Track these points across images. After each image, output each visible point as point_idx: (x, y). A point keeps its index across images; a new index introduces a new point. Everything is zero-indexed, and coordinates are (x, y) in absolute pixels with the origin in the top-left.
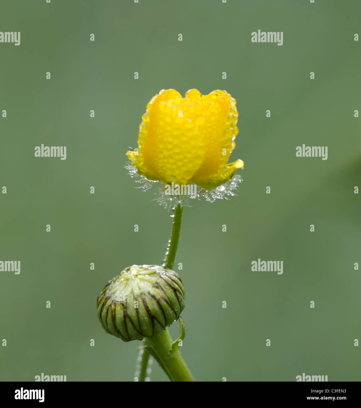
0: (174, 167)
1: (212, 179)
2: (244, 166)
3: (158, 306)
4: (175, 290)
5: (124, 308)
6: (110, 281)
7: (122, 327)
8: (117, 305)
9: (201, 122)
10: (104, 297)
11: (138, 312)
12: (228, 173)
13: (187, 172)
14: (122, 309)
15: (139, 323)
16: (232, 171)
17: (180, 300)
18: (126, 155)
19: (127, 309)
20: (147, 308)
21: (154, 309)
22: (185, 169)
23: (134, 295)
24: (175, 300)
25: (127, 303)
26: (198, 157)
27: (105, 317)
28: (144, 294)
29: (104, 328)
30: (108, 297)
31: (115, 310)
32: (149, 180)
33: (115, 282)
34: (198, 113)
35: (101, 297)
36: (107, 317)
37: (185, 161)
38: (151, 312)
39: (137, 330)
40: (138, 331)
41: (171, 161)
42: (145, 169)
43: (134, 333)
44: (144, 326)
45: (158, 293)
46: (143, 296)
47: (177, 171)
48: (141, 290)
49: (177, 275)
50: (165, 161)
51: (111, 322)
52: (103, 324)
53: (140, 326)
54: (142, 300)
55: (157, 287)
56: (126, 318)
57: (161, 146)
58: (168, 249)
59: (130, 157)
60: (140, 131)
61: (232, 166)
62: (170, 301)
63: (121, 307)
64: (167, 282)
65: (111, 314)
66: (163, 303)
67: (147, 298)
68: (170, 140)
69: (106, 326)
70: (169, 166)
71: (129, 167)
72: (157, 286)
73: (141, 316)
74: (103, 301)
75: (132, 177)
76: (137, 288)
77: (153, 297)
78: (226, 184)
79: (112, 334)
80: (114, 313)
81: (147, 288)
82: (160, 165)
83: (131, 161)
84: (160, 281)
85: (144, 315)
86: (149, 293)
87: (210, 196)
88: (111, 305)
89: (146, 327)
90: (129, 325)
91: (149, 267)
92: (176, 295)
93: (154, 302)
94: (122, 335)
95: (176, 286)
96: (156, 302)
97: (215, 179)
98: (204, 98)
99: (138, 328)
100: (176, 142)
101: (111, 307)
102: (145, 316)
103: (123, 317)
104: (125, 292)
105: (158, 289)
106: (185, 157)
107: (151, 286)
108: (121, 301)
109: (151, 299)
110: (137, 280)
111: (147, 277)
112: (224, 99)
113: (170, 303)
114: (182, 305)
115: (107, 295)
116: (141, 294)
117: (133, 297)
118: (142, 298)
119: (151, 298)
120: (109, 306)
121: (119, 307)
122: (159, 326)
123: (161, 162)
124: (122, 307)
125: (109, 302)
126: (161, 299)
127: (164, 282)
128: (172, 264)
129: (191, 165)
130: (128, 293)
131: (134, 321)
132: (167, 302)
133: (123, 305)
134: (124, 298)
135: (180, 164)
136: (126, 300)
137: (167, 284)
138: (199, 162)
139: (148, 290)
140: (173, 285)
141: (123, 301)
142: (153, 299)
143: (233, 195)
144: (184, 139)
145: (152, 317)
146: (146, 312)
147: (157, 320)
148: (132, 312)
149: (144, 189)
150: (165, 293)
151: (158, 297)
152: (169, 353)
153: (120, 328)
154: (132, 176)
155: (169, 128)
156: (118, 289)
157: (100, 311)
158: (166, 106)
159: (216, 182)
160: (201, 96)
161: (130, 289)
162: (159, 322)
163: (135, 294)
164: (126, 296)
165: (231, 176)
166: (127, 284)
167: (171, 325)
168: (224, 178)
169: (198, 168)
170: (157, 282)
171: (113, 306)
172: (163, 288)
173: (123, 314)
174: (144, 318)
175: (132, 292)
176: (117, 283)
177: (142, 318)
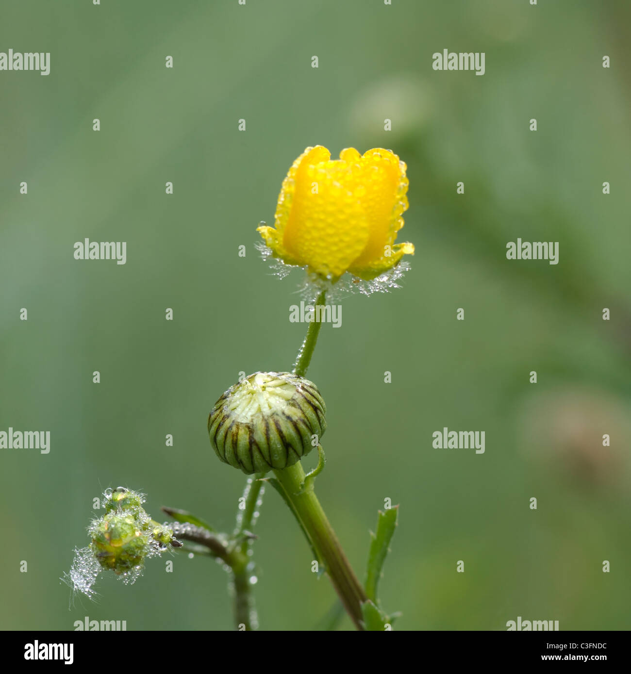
0: (326, 252)
1: (372, 267)
2: (415, 251)
3: (295, 431)
4: (316, 409)
5: (250, 431)
6: (226, 393)
7: (246, 457)
8: (240, 428)
9: (361, 192)
10: (220, 415)
11: (269, 438)
12: (393, 260)
13: (342, 260)
14: (247, 433)
15: (269, 452)
16: (398, 257)
17: (321, 422)
18: (256, 231)
19: (254, 433)
20: (280, 432)
21: (290, 435)
22: (340, 255)
23: (262, 414)
24: (316, 422)
25: (253, 425)
26: (359, 241)
27: (222, 442)
28: (277, 415)
29: (219, 455)
30: (226, 415)
31: (237, 434)
32: (287, 265)
33: (233, 393)
34: (358, 180)
35: (216, 414)
36: (225, 443)
37: (342, 245)
38: (286, 438)
39: (265, 460)
40: (267, 462)
41: (322, 244)
42: (283, 252)
43: (261, 465)
44: (276, 456)
45: (296, 414)
46: (276, 417)
47: (330, 258)
48: (272, 409)
49: (315, 386)
50: (314, 244)
51: (231, 449)
52: (218, 450)
53: (270, 456)
54: (275, 422)
55: (293, 405)
56: (253, 445)
57: (309, 224)
58: (302, 351)
59: (265, 236)
60: (280, 203)
61: (399, 251)
62: (310, 423)
63: (245, 430)
64: (306, 398)
65: (232, 439)
66: (302, 426)
67: (280, 420)
68: (322, 217)
69: (222, 453)
70: (318, 250)
71: (260, 248)
72: (292, 402)
73: (273, 444)
74: (219, 420)
75: (265, 260)
76: (267, 406)
77: (289, 418)
78: (388, 274)
79: (230, 464)
80: (235, 438)
81: (280, 405)
82: (305, 248)
83: (265, 240)
84: (297, 397)
85: (276, 442)
86: (283, 413)
87: (366, 287)
88: (231, 427)
89: (278, 458)
90: (256, 454)
91: (278, 375)
92: (317, 416)
93: (290, 425)
94: (244, 467)
95: (317, 402)
96: (292, 425)
97: (376, 267)
98: (364, 160)
99: (268, 459)
100: (330, 220)
101: (232, 429)
102: (278, 443)
103: (248, 443)
104: (250, 409)
105: (295, 407)
106: (341, 241)
107: (285, 404)
108: (246, 424)
109: (286, 421)
110: (266, 395)
111: (279, 390)
112: (390, 162)
113: (310, 427)
114: (324, 427)
115: (225, 413)
116: (273, 414)
117: (261, 417)
118: (274, 420)
119: (286, 419)
120: (229, 428)
121: (243, 431)
122: (295, 455)
123: (307, 244)
124: (247, 430)
125: (228, 423)
126: (299, 421)
127: (303, 398)
128: (305, 370)
129: (348, 251)
130: (253, 411)
131: (262, 450)
132: (307, 426)
133: (249, 428)
134: (250, 418)
135: (334, 248)
136: (252, 421)
137: (305, 400)
138: (361, 248)
139: (282, 409)
140: (313, 402)
141: (249, 423)
142: (288, 421)
143: (395, 287)
144: (342, 217)
145: (287, 445)
146: (279, 437)
147: (293, 449)
148: (260, 437)
149: (280, 277)
150: (304, 413)
151: (295, 418)
152: (300, 488)
153: (243, 457)
154: (264, 258)
155: (320, 202)
156: (239, 405)
157: (215, 434)
158: (316, 172)
159: (376, 271)
160: (360, 157)
161: (256, 405)
162: (295, 451)
163: (264, 414)
164: (252, 416)
165: (397, 264)
166: (251, 398)
167: (308, 454)
168: (387, 266)
169: (358, 255)
170: (294, 398)
171: (234, 429)
172: (301, 405)
173: (248, 440)
174: (276, 445)
175: (259, 410)
176: (237, 396)
177: (274, 446)
